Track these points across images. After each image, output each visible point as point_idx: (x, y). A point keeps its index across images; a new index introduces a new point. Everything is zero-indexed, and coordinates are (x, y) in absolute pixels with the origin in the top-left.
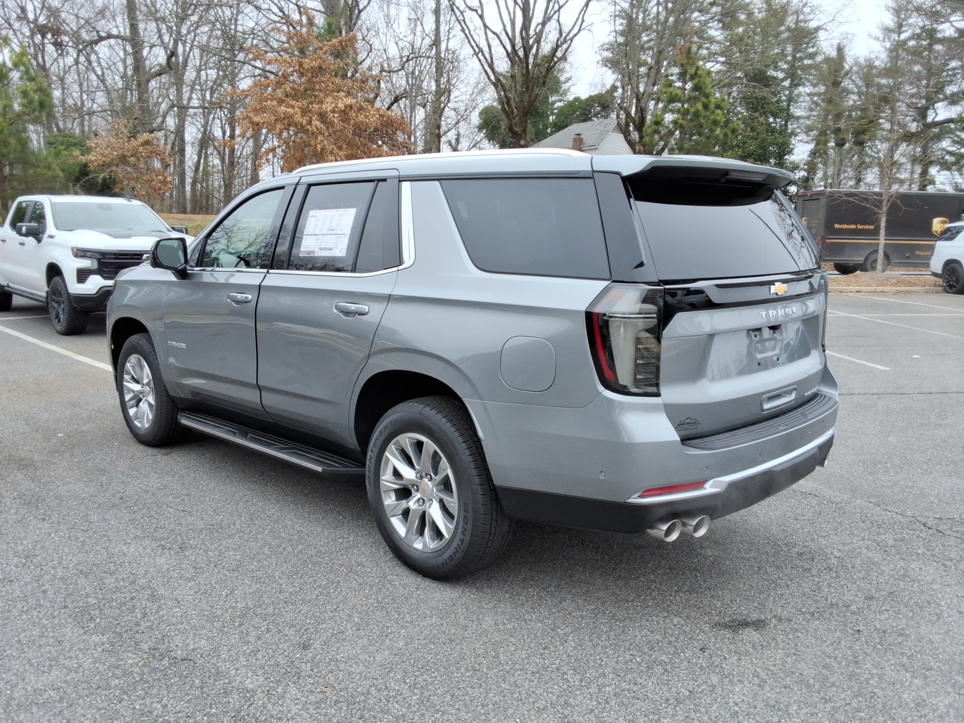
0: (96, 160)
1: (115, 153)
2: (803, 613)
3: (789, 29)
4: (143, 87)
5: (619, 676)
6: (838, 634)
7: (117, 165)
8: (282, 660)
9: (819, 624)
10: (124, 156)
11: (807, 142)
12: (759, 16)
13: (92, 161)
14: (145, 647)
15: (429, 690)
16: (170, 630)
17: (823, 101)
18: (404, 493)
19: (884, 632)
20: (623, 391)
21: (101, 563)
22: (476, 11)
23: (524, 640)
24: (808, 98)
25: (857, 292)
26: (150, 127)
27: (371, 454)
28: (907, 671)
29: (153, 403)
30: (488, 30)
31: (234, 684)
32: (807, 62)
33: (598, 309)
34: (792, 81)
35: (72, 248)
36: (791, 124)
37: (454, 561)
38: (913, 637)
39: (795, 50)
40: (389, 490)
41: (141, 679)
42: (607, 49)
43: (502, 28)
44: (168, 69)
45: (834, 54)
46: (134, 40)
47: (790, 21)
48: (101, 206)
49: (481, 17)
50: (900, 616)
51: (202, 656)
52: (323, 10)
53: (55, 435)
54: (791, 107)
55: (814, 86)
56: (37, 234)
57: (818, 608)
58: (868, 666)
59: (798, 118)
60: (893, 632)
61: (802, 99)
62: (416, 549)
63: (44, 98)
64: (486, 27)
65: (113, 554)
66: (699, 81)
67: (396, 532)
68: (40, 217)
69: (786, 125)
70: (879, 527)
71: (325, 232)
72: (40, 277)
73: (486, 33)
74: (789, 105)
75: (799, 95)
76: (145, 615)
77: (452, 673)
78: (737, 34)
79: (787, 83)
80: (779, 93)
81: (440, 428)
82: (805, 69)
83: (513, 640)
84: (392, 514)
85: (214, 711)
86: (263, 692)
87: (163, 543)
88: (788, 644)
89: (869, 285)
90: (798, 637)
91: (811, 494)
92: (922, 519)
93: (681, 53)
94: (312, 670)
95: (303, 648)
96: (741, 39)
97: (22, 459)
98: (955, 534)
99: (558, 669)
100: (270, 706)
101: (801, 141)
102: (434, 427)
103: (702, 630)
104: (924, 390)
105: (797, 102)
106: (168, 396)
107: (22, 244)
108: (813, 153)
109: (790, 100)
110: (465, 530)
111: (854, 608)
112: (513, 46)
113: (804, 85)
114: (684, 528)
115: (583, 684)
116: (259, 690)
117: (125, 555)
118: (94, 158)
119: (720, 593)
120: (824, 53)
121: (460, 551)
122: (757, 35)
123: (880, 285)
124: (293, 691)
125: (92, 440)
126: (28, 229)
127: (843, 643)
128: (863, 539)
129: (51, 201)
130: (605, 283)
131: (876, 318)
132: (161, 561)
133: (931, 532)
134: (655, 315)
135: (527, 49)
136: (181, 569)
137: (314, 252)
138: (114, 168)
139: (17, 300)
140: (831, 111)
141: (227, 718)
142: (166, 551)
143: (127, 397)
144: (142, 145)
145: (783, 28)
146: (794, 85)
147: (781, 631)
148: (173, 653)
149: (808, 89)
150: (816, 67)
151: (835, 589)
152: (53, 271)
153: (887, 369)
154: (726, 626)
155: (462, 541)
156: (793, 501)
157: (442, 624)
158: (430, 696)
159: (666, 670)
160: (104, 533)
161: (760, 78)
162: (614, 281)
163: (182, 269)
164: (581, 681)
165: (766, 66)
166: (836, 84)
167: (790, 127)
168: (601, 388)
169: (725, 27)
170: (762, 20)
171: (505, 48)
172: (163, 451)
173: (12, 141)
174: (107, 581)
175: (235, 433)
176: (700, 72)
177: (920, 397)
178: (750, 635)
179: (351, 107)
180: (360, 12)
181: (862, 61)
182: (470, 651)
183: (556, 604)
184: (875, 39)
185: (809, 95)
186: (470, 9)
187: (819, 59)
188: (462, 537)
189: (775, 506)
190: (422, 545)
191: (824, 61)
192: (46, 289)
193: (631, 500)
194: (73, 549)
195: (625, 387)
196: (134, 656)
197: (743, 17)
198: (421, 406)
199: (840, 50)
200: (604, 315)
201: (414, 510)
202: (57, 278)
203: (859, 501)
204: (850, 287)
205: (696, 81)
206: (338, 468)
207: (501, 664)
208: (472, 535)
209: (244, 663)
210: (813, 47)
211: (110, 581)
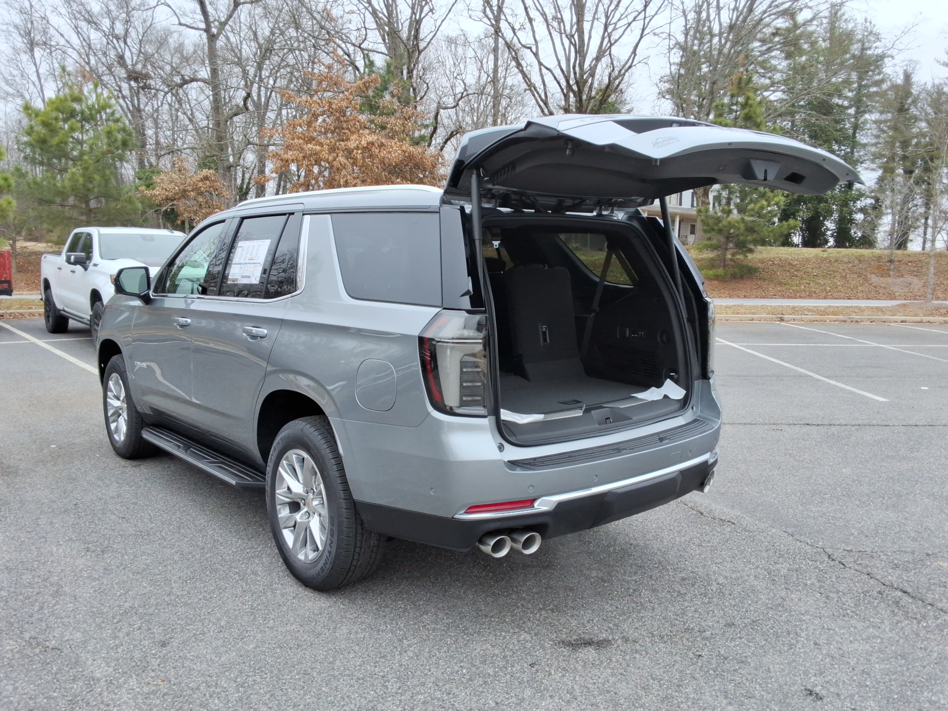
0: (159, 195)
1: (177, 188)
2: (653, 635)
3: (854, 57)
4: (222, 126)
5: (437, 685)
6: (678, 658)
7: (179, 199)
8: (137, 655)
9: (663, 647)
10: (185, 191)
11: (873, 170)
12: (823, 45)
13: (155, 196)
14: (27, 636)
15: (254, 689)
16: (56, 623)
17: (889, 127)
18: (295, 506)
19: (725, 658)
20: (450, 412)
21: (28, 561)
22: (530, 48)
23: (367, 648)
24: (874, 126)
25: (902, 322)
26: (227, 163)
27: (269, 469)
28: (726, 697)
29: (126, 418)
30: (542, 68)
31: (84, 673)
32: (873, 89)
33: (428, 335)
34: (858, 108)
35: (111, 276)
36: (858, 152)
37: (324, 572)
38: (752, 665)
39: (861, 79)
40: (284, 504)
41: (9, 664)
42: (668, 81)
43: (557, 63)
44: (244, 109)
45: (900, 81)
46: (214, 82)
47: (855, 49)
48: (144, 237)
49: (536, 55)
50: (751, 644)
51: (70, 647)
52: (386, 52)
53: (48, 446)
54: (857, 135)
55: (882, 113)
56: (83, 262)
57: (671, 631)
58: (689, 690)
59: (864, 146)
60: (734, 658)
61: (868, 126)
62: (300, 560)
63: (127, 137)
64: (540, 64)
65: (42, 554)
66: (750, 111)
67: (286, 543)
68: (88, 248)
69: (852, 152)
70: (781, 556)
71: (247, 261)
72: (85, 301)
73: (540, 69)
74: (854, 133)
75: (865, 123)
76: (41, 608)
77: (283, 675)
78: (799, 64)
79: (852, 111)
80: (843, 120)
81: (314, 445)
82: (870, 96)
83: (357, 648)
84: (283, 526)
85: (55, 694)
86: (106, 681)
87: (90, 545)
88: (621, 664)
89: (916, 315)
90: (635, 658)
91: (729, 521)
92: (830, 551)
93: (732, 84)
94: (159, 665)
95: (162, 646)
96: (803, 68)
97: (9, 467)
98: (856, 567)
99: (383, 677)
100: (105, 694)
101: (867, 169)
102: (310, 444)
103: (543, 647)
104: (911, 423)
105: (863, 130)
106: (137, 412)
107: (73, 272)
108: (881, 180)
109: (856, 127)
110: (332, 542)
111: (708, 634)
112: (568, 82)
113: (871, 112)
114: (514, 545)
115: (400, 691)
116: (104, 679)
117: (52, 555)
118: (158, 192)
119: (582, 613)
120: (890, 80)
121: (329, 562)
122: (820, 63)
123: (928, 315)
124: (133, 682)
125: (78, 451)
126: (76, 258)
127: (677, 666)
128: (757, 567)
129: (99, 232)
130: (436, 310)
131: (906, 349)
132: (80, 562)
133: (832, 563)
134: (481, 341)
135: (581, 83)
136: (94, 569)
137: (237, 280)
138: (175, 202)
139: (72, 324)
140: (897, 138)
141: (64, 701)
142: (89, 553)
143: (110, 413)
144: (202, 180)
145: (848, 56)
146: (859, 113)
147: (621, 651)
148: (47, 643)
149: (875, 116)
150: (883, 94)
151: (700, 614)
152: (95, 296)
153: (885, 400)
154: (570, 644)
155: (330, 553)
156: (707, 528)
157: (299, 631)
158: (252, 694)
159: (485, 682)
160: (45, 535)
161: (824, 108)
162: (444, 309)
163: (145, 295)
164: (399, 688)
165: (829, 95)
166: (902, 110)
167: (856, 154)
168: (430, 408)
169: (789, 56)
170: (826, 49)
171: (559, 83)
172: (135, 463)
173: (97, 177)
174: (24, 577)
175: (179, 447)
176: (750, 102)
177: (903, 429)
178: (590, 653)
179: (372, 144)
180: (420, 53)
181: (929, 86)
182: (311, 656)
183: (417, 616)
184: (944, 65)
185: (875, 122)
186: (524, 46)
187: (884, 86)
188: (329, 549)
189: (686, 531)
190: (305, 556)
191: (890, 89)
192: (91, 313)
193: (457, 516)
194: (10, 548)
195: (451, 408)
196: (14, 643)
197: (806, 46)
198: (304, 423)
199: (907, 77)
200: (433, 339)
201: (300, 522)
202: (98, 303)
203: (774, 530)
204: (896, 317)
205: (746, 111)
206: (249, 481)
207: (333, 669)
208: (337, 548)
209: (103, 655)
210: (879, 74)
211: (27, 577)
